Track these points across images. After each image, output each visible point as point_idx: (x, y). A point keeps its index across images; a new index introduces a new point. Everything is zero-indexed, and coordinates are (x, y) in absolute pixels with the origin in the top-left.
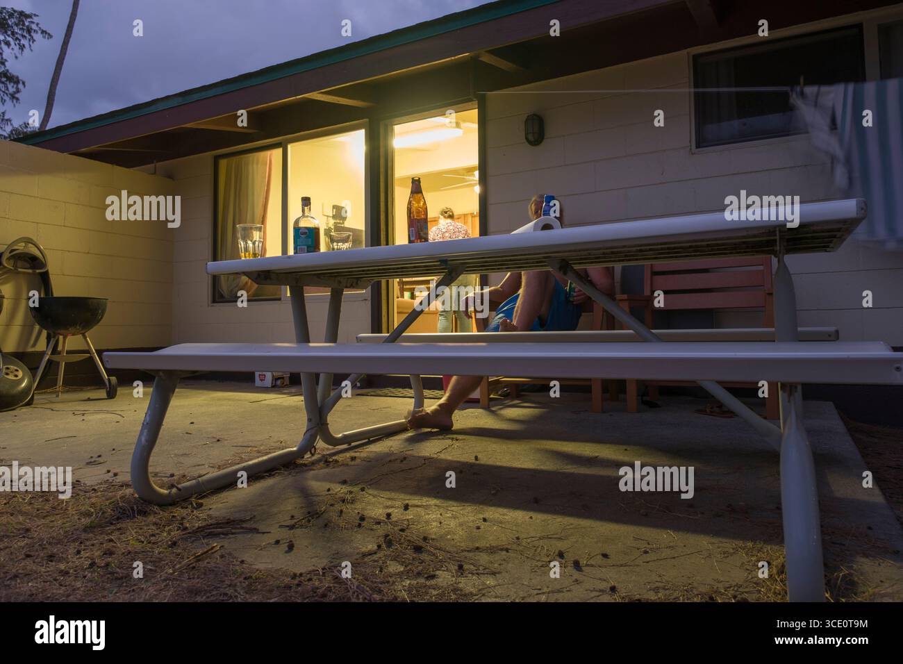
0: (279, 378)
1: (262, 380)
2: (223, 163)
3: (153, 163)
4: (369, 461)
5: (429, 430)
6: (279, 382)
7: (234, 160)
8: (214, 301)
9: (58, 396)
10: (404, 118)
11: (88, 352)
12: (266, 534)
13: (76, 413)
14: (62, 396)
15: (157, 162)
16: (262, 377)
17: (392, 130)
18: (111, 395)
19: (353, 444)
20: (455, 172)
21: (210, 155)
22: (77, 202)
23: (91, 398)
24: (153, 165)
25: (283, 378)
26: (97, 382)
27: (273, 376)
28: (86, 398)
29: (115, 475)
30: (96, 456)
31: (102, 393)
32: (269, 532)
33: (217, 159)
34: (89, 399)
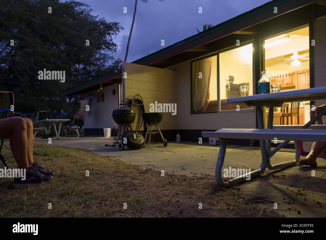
0: (218, 142)
1: (212, 142)
2: (194, 63)
3: (170, 66)
4: (293, 178)
5: (305, 166)
6: (218, 143)
7: (198, 62)
8: (192, 114)
9: (149, 145)
10: (270, 36)
11: (158, 131)
12: (280, 205)
13: (160, 151)
14: (150, 145)
15: (171, 65)
16: (212, 141)
17: (264, 42)
18: (165, 145)
19: (276, 170)
20: (280, 57)
21: (189, 61)
22: (150, 82)
23: (160, 146)
24: (170, 67)
25: (220, 141)
26: (160, 141)
27: (216, 141)
28: (158, 146)
29: (195, 174)
30: (182, 166)
31: (162, 145)
32: (281, 204)
33: (192, 63)
34: (159, 147)
